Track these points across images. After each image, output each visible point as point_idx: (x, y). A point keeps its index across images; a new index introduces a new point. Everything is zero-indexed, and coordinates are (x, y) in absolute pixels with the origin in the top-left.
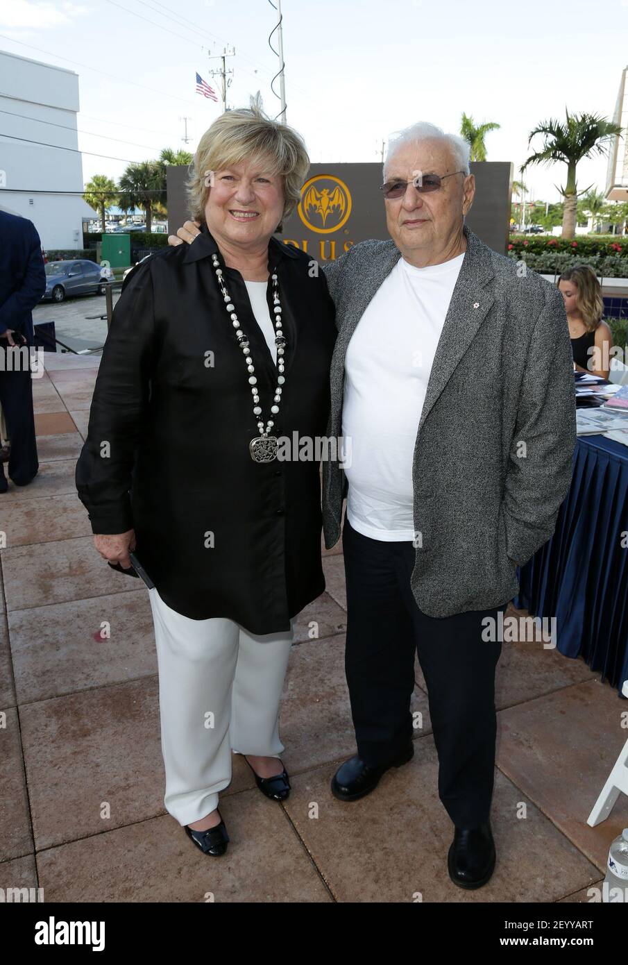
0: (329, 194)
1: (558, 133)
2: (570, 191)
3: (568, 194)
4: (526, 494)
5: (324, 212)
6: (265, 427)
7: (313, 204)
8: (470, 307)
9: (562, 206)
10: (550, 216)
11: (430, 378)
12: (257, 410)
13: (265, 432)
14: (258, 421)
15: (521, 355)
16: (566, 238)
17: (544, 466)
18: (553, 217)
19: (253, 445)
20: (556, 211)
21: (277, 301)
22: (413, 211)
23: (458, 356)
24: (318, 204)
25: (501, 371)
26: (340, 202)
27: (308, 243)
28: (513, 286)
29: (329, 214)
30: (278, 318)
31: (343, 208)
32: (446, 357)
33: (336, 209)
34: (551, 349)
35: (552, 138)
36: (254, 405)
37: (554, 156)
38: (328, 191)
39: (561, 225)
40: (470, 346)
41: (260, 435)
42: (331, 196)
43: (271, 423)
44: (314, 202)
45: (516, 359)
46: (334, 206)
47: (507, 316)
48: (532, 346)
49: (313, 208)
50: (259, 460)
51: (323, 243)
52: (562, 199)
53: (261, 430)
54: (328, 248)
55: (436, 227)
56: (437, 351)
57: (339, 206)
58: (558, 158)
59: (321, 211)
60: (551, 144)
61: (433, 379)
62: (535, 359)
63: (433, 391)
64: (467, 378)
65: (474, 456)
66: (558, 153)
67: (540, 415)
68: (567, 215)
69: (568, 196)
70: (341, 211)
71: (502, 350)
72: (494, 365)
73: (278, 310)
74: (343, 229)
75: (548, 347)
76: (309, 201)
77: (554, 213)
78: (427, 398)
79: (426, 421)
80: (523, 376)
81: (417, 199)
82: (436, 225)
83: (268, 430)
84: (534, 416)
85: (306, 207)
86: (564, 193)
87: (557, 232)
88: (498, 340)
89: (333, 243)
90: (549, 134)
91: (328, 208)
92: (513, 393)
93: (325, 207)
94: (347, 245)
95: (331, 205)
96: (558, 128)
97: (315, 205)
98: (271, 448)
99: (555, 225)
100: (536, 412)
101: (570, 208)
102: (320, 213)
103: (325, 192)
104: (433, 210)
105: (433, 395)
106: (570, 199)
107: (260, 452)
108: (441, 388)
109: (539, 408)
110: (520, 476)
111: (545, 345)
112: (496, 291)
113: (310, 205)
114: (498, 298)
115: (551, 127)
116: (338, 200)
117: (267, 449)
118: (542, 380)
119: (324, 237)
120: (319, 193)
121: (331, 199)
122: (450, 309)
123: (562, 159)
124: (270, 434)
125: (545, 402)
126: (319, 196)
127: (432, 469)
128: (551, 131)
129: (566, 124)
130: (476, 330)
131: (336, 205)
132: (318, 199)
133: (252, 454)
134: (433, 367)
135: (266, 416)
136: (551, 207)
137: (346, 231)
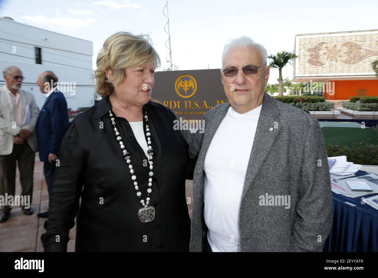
0: (187, 82)
1: (274, 58)
2: (280, 79)
3: (280, 80)
4: (307, 234)
5: (186, 90)
6: (145, 202)
7: (181, 86)
8: (268, 130)
9: (277, 85)
10: (272, 89)
11: (247, 171)
12: (139, 194)
13: (146, 204)
14: (140, 199)
15: (299, 155)
16: (280, 97)
17: (317, 218)
18: (273, 89)
19: (139, 213)
20: (274, 87)
21: (148, 130)
22: (242, 85)
23: (262, 158)
24: (183, 86)
25: (288, 165)
26: (192, 85)
27: (180, 102)
28: (291, 118)
29: (188, 90)
30: (149, 139)
31: (193, 87)
32: (256, 159)
33: (191, 88)
34: (316, 151)
35: (272, 60)
36: (136, 191)
37: (273, 66)
38: (187, 81)
39: (278, 92)
40: (269, 152)
41: (143, 207)
42: (188, 83)
43: (148, 199)
44: (182, 85)
45: (297, 158)
46: (190, 87)
47: (289, 134)
48: (306, 150)
49: (181, 88)
50: (145, 221)
51: (186, 102)
52: (277, 83)
53: (144, 204)
54: (188, 103)
55: (253, 94)
56: (251, 156)
57: (192, 87)
58: (275, 67)
59: (184, 89)
60: (272, 62)
61: (249, 172)
62: (308, 157)
63: (249, 179)
64: (268, 170)
65: (274, 214)
66: (275, 65)
67: (312, 189)
68: (279, 88)
69: (280, 81)
70: (193, 89)
71: (288, 154)
72: (283, 162)
73: (148, 134)
74: (194, 95)
75: (315, 150)
76: (180, 85)
77: (274, 88)
78: (245, 183)
79: (246, 196)
80: (302, 167)
81: (244, 78)
82: (253, 93)
83: (148, 203)
84: (309, 190)
85: (178, 88)
86: (278, 80)
87: (276, 94)
88: (285, 148)
89: (190, 102)
90: (271, 59)
91: (187, 87)
92: (296, 178)
93: (186, 87)
94: (196, 102)
95: (188, 86)
96: (274, 56)
97: (182, 87)
98: (150, 213)
99: (274, 92)
100: (310, 187)
101: (281, 85)
102: (184, 90)
103: (186, 81)
104: (252, 84)
105: (249, 181)
106: (281, 82)
107: (144, 217)
108: (253, 177)
109: (311, 185)
110: (303, 223)
111: (313, 149)
112: (282, 121)
113: (180, 87)
114: (283, 125)
115: (271, 56)
116: (191, 84)
117: (148, 214)
118: (312, 169)
119: (186, 99)
120: (184, 82)
121: (189, 84)
122: (257, 132)
123: (276, 67)
124: (149, 206)
125: (314, 181)
126: (183, 83)
127: (250, 223)
128: (271, 57)
129: (277, 55)
130: (272, 143)
131: (191, 86)
132: (183, 84)
133: (140, 218)
134: (248, 165)
135: (145, 195)
136: (273, 86)
137: (195, 97)
